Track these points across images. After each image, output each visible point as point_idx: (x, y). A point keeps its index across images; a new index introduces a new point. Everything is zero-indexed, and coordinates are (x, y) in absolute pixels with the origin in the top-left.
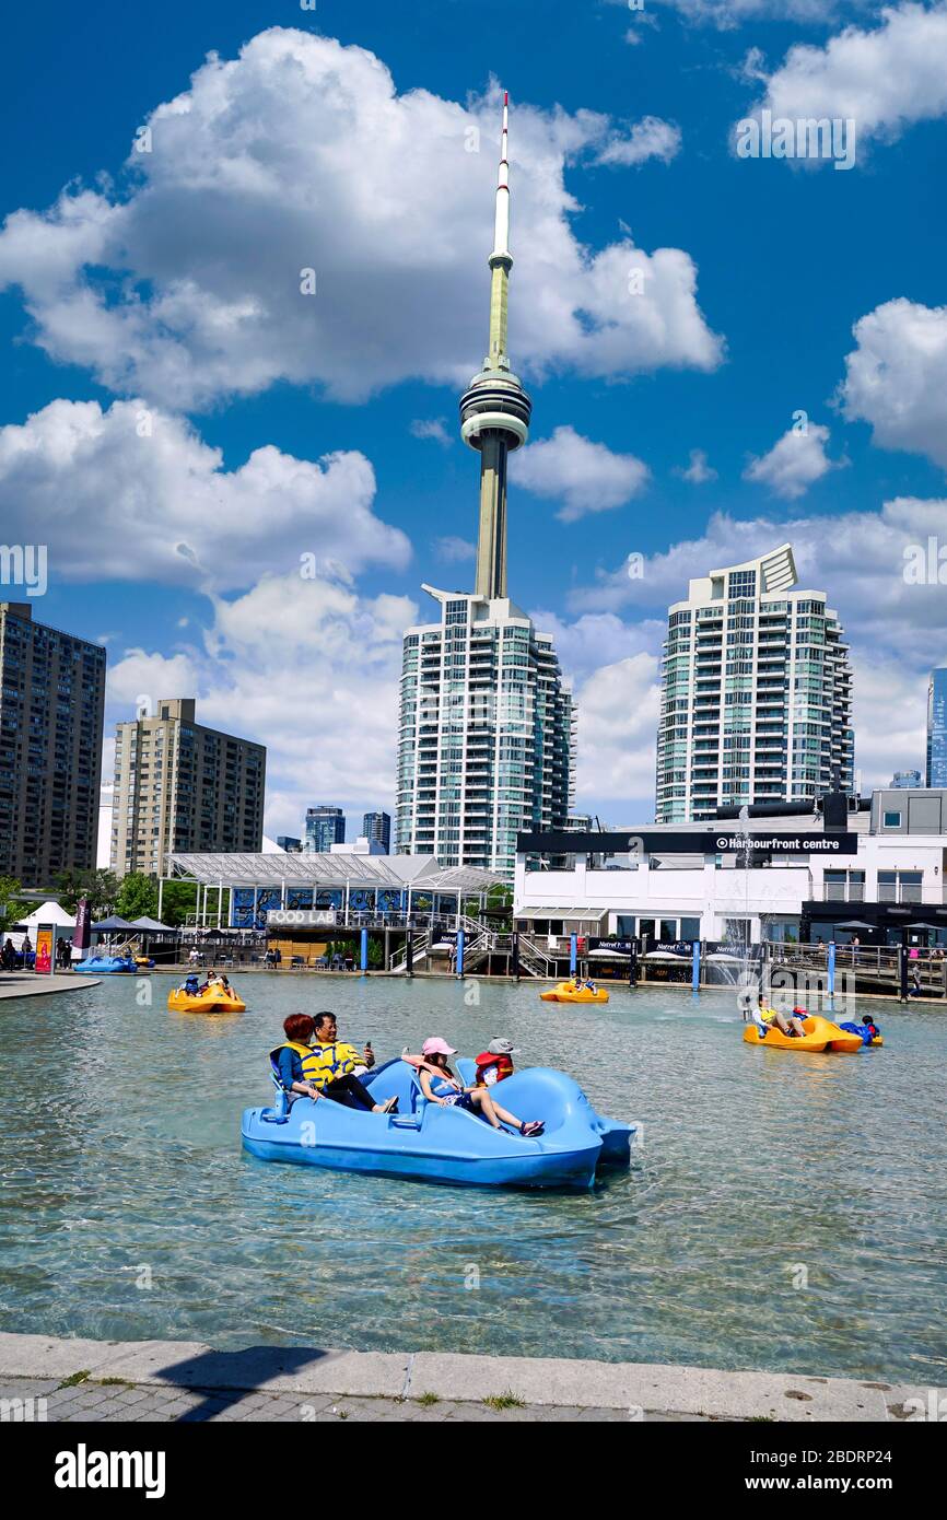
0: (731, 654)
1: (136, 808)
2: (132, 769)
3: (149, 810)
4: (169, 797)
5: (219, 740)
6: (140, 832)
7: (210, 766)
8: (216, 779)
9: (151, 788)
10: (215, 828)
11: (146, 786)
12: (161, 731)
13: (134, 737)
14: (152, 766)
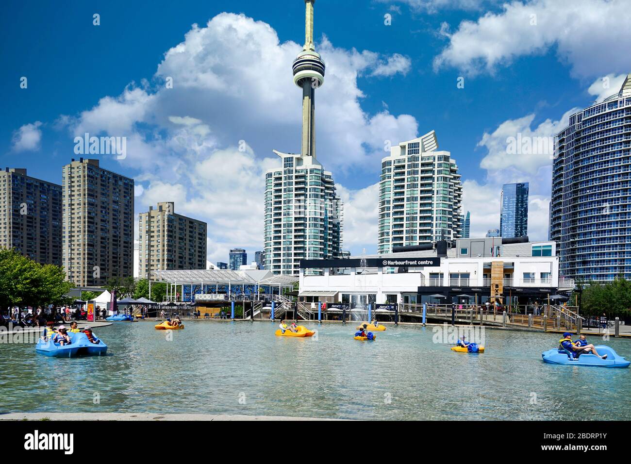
0: (409, 180)
1: (149, 250)
2: (147, 233)
3: (155, 251)
4: (164, 246)
5: (185, 220)
6: (152, 261)
7: (182, 232)
8: (185, 237)
9: (156, 242)
10: (185, 259)
11: (153, 241)
12: (159, 216)
13: (147, 219)
14: (156, 232)
